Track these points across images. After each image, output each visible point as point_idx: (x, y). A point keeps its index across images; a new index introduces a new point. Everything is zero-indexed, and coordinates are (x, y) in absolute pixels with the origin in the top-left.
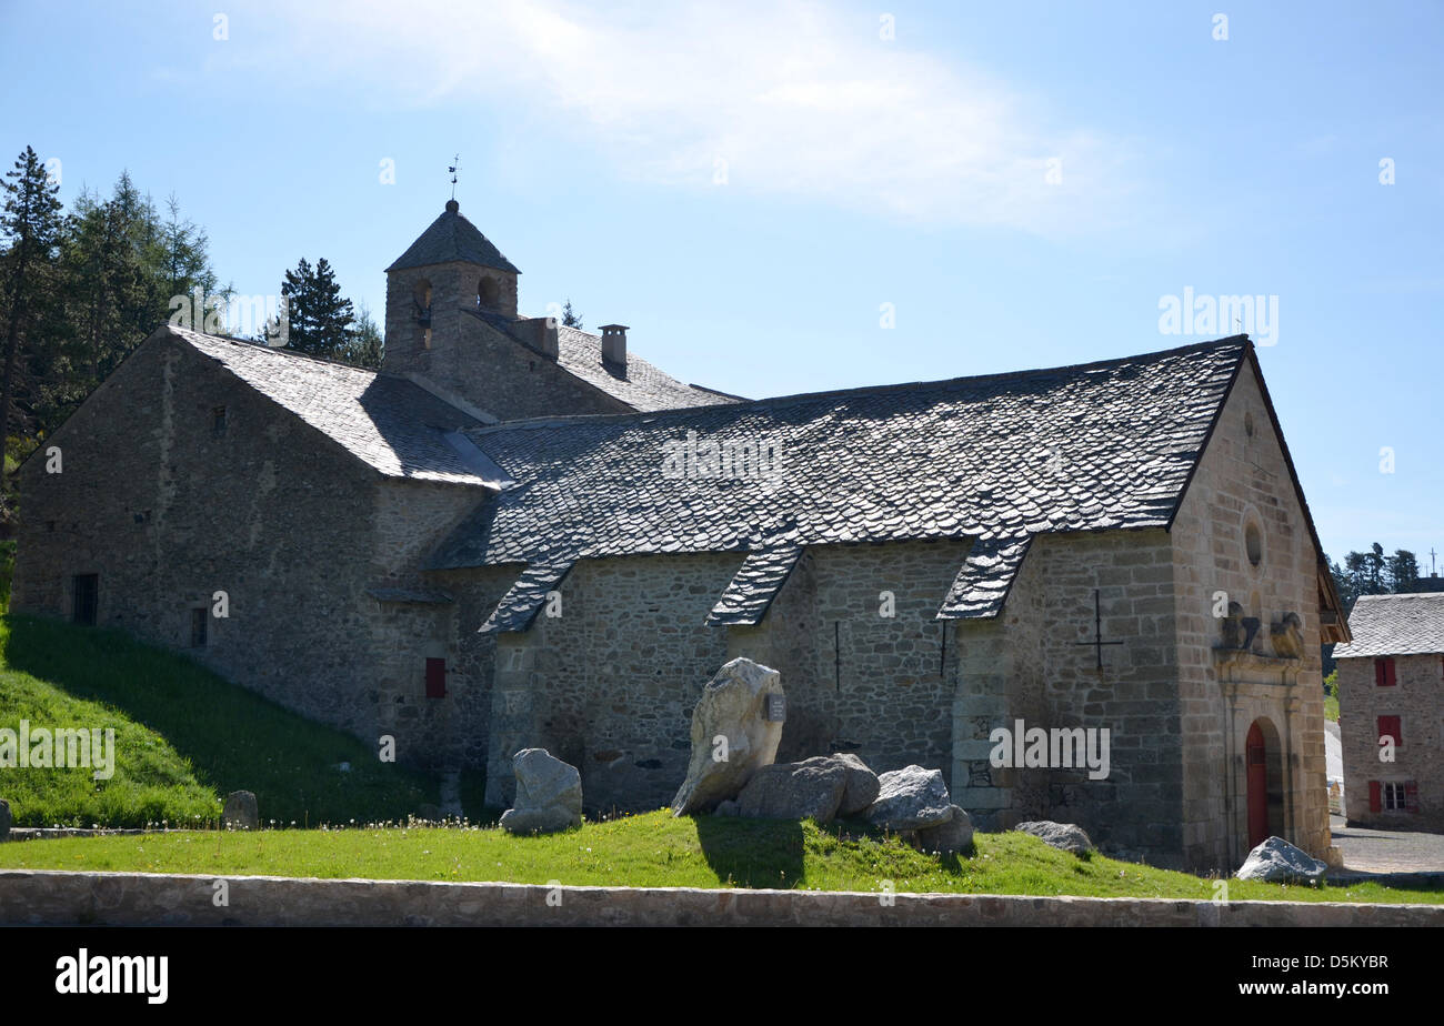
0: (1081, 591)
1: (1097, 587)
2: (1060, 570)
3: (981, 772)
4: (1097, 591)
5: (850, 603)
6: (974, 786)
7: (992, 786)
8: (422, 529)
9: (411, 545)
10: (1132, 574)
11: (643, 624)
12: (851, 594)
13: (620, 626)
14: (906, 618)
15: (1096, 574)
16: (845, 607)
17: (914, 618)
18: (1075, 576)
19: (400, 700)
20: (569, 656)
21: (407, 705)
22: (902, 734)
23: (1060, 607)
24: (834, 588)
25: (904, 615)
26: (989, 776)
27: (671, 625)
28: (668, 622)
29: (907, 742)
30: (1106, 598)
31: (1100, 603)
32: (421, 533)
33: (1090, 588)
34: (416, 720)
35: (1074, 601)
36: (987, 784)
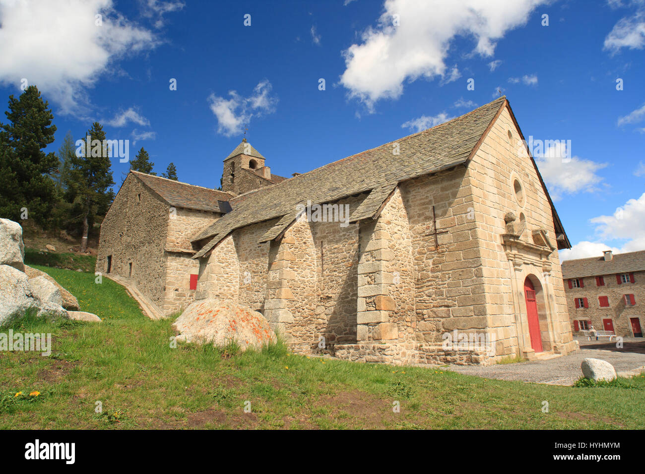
0: (426, 208)
1: (434, 205)
2: (415, 200)
3: (371, 302)
4: (433, 207)
5: (327, 232)
6: (368, 311)
7: (376, 310)
8: (192, 227)
9: (187, 233)
10: (450, 195)
11: (256, 253)
12: (327, 227)
13: (249, 255)
14: (349, 235)
15: (432, 198)
16: (325, 234)
17: (352, 234)
18: (423, 201)
19: (177, 290)
20: (230, 268)
21: (180, 292)
22: (349, 290)
23: (416, 218)
24: (321, 226)
25: (348, 234)
26: (375, 304)
27: (265, 252)
28: (264, 251)
29: (351, 294)
30: (438, 209)
31: (435, 213)
32: (191, 229)
33: (430, 206)
34: (184, 298)
35: (423, 214)
36: (374, 309)
